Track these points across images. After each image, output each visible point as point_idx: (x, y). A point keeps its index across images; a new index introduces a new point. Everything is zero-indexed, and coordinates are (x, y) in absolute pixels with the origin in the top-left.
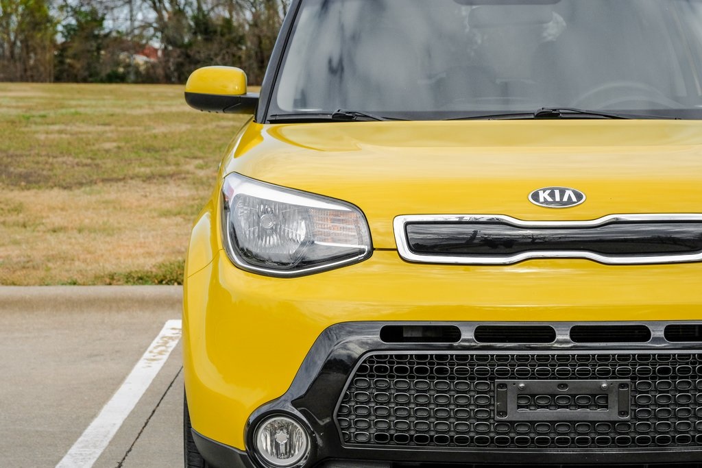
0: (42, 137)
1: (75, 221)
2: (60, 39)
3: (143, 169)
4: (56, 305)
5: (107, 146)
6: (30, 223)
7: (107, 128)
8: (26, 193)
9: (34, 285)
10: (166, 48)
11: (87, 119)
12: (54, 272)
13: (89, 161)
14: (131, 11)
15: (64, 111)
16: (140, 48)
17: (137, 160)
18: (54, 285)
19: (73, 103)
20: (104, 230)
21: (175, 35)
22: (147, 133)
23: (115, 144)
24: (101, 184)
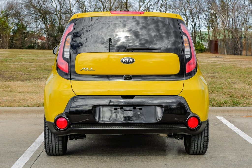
0: (12, 66)
1: (26, 90)
2: (11, 34)
3: (45, 76)
4: (23, 112)
5: (33, 69)
6: (13, 91)
7: (32, 63)
8: (10, 82)
9: (16, 107)
10: (48, 37)
11: (25, 61)
12: (22, 103)
13: (28, 73)
14: (36, 25)
15: (17, 58)
16: (39, 37)
17: (43, 73)
18: (22, 107)
19: (20, 56)
20: (35, 92)
21: (52, 33)
22: (45, 65)
23: (35, 68)
24: (32, 80)
